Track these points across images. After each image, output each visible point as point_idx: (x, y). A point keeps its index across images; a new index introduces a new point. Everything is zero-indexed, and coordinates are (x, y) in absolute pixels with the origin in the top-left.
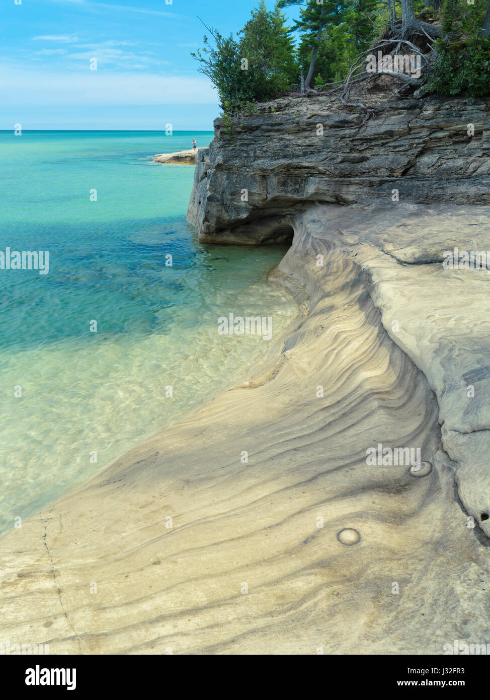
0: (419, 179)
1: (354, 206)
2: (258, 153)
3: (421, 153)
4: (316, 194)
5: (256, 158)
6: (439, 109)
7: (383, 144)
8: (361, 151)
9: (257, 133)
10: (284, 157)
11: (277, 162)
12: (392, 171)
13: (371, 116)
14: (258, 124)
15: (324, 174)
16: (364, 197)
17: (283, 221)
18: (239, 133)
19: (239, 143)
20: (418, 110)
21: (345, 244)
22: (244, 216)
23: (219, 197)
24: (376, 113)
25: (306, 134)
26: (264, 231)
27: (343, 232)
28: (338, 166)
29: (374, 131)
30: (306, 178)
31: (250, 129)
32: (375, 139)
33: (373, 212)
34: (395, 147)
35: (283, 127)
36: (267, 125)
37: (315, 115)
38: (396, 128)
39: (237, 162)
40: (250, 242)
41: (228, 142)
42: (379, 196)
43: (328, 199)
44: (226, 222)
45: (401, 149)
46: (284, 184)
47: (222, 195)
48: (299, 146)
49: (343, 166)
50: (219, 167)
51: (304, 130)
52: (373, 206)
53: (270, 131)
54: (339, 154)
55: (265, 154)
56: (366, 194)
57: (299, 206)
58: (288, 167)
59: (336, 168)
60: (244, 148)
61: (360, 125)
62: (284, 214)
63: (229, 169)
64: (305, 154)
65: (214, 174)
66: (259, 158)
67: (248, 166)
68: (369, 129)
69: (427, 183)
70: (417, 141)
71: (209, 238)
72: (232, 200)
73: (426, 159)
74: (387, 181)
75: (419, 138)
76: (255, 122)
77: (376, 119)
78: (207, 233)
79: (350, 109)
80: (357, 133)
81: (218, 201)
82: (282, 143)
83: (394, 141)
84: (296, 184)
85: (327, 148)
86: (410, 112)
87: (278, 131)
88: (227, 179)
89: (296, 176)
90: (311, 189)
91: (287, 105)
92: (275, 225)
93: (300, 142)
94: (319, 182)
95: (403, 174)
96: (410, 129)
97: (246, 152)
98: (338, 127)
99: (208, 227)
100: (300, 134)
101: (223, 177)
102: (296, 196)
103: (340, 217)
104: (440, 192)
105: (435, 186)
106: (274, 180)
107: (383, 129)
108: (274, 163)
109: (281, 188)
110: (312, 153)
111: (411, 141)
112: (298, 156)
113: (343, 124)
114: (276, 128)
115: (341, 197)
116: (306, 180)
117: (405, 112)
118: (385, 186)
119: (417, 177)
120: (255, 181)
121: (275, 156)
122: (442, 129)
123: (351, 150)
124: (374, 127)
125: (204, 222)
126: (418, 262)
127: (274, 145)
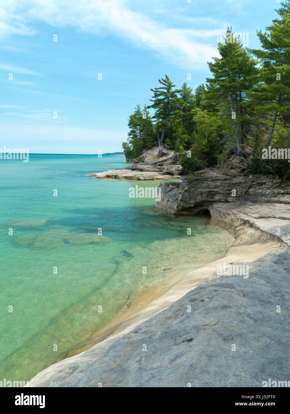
0: (250, 195)
1: (232, 203)
2: (200, 187)
3: (249, 188)
4: (219, 199)
5: (199, 188)
6: (253, 176)
7: (238, 185)
8: (232, 187)
9: (199, 181)
10: (208, 188)
11: (206, 190)
12: (242, 193)
13: (233, 177)
14: (199, 179)
15: (221, 193)
16: (235, 200)
17: (204, 207)
18: (194, 181)
19: (193, 184)
20: (247, 176)
21: (234, 214)
22: (192, 205)
23: (184, 200)
24: (235, 176)
25: (215, 182)
26: (196, 210)
27: (232, 210)
28: (226, 191)
29: (235, 182)
30: (214, 194)
31: (197, 180)
32: (236, 184)
33: (239, 205)
34: (242, 186)
35: (207, 180)
36: (202, 179)
37: (217, 176)
38: (242, 181)
39: (193, 189)
40: (192, 214)
41: (189, 183)
42: (239, 200)
43: (223, 201)
44: (185, 208)
45: (244, 187)
46: (207, 196)
47: (185, 199)
48: (213, 185)
49: (227, 191)
50: (186, 191)
51: (214, 181)
52: (238, 203)
53: (203, 181)
54: (226, 188)
55: (202, 187)
56: (235, 199)
57: (210, 203)
58: (209, 191)
59: (225, 192)
60: (195, 185)
61: (230, 179)
62: (204, 205)
63: (189, 191)
64: (215, 188)
65: (184, 193)
66: (200, 188)
67: (196, 191)
68: (233, 181)
69: (253, 197)
70: (248, 185)
71: (178, 213)
72: (189, 201)
73: (251, 190)
74: (241, 196)
75: (249, 184)
76: (199, 178)
77: (235, 178)
78: (177, 211)
79: (227, 175)
80: (230, 182)
81: (184, 201)
82: (207, 184)
83: (242, 184)
84: (211, 196)
85: (222, 186)
86: (245, 176)
87: (206, 181)
88: (189, 194)
89: (211, 194)
90: (217, 198)
91: (205, 172)
92: (200, 208)
93: (213, 184)
94: (220, 196)
95: (245, 194)
96: (246, 181)
97: (196, 187)
98: (224, 180)
99: (178, 209)
100: (213, 182)
101: (187, 194)
102: (211, 200)
103: (228, 206)
104: (257, 199)
105: (255, 198)
106: (205, 195)
107: (238, 181)
108: (205, 190)
109: (206, 197)
110: (217, 187)
111: (246, 185)
112: (213, 188)
113: (226, 179)
114: (205, 180)
115: (227, 200)
116: (214, 195)
117: (243, 176)
118: (241, 197)
119: (249, 194)
120: (199, 195)
121: (205, 188)
122: (255, 182)
123: (229, 187)
124: (235, 180)
125: (177, 208)
126: (260, 218)
127: (205, 185)
